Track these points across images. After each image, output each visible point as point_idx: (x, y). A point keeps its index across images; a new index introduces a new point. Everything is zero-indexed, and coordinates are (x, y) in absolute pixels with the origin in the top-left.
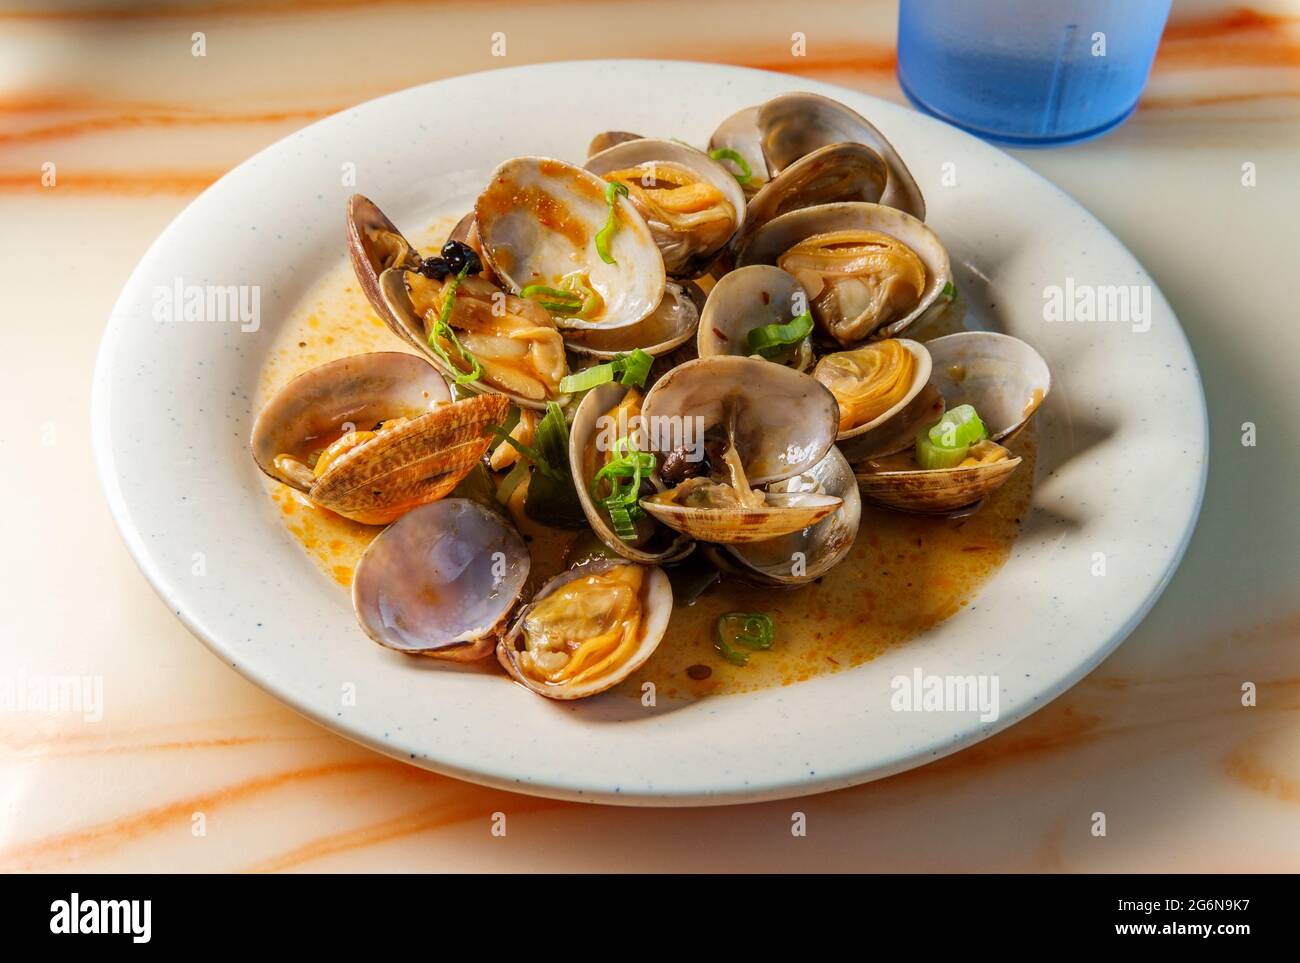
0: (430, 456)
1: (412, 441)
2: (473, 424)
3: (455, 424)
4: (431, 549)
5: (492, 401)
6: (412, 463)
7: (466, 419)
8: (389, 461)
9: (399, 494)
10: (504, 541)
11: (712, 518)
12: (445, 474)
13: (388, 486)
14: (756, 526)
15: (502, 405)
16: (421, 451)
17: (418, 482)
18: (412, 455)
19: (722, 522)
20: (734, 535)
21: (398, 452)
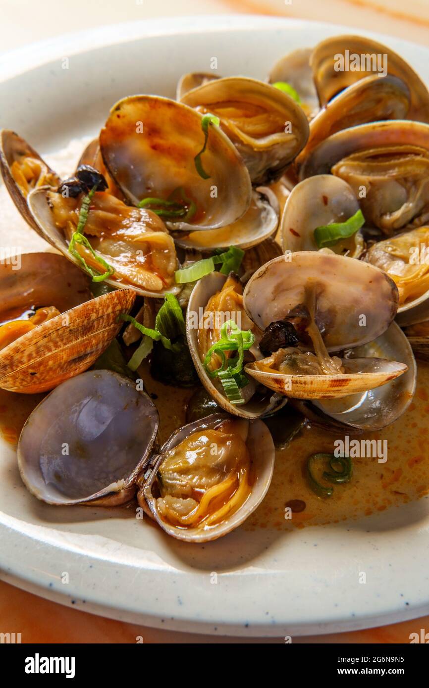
0: (74, 342)
1: (60, 332)
2: (108, 315)
3: (94, 316)
4: (80, 412)
5: (122, 295)
6: (61, 348)
7: (103, 312)
8: (42, 349)
9: (51, 373)
10: (137, 403)
11: (305, 383)
12: (87, 355)
13: (42, 368)
14: (340, 388)
15: (130, 297)
16: (67, 339)
17: (65, 363)
18: (60, 343)
19: (313, 386)
20: (321, 395)
21: (48, 342)
